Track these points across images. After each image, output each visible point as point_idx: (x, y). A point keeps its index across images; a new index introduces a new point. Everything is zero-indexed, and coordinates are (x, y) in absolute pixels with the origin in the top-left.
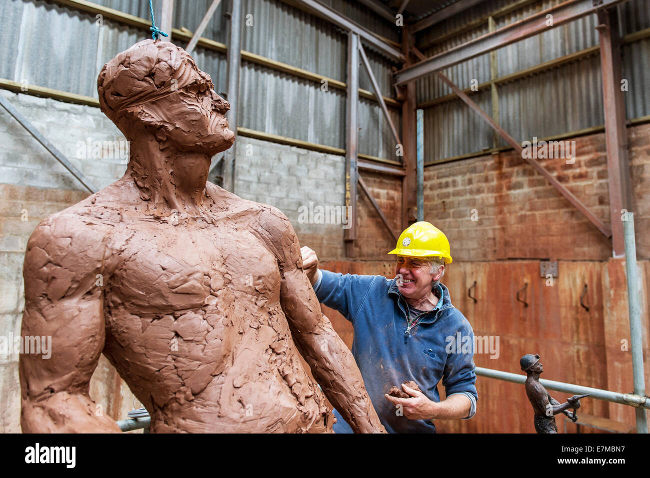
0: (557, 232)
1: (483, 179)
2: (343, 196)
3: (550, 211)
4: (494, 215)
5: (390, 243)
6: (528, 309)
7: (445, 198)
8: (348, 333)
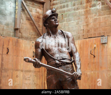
0: (109, 25)
1: (80, 3)
2: (14, 8)
3: (106, 16)
4: (84, 19)
5: (36, 33)
6: (95, 58)
7: (63, 13)
8: (14, 71)
